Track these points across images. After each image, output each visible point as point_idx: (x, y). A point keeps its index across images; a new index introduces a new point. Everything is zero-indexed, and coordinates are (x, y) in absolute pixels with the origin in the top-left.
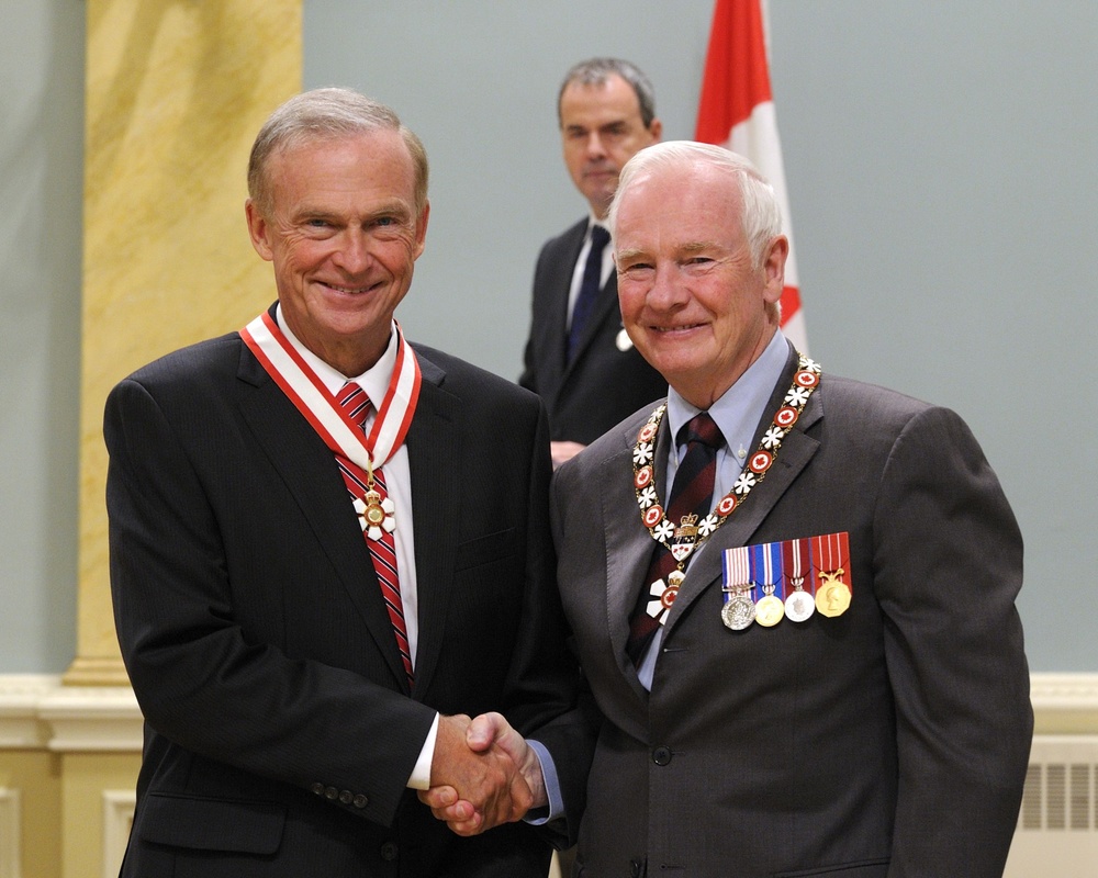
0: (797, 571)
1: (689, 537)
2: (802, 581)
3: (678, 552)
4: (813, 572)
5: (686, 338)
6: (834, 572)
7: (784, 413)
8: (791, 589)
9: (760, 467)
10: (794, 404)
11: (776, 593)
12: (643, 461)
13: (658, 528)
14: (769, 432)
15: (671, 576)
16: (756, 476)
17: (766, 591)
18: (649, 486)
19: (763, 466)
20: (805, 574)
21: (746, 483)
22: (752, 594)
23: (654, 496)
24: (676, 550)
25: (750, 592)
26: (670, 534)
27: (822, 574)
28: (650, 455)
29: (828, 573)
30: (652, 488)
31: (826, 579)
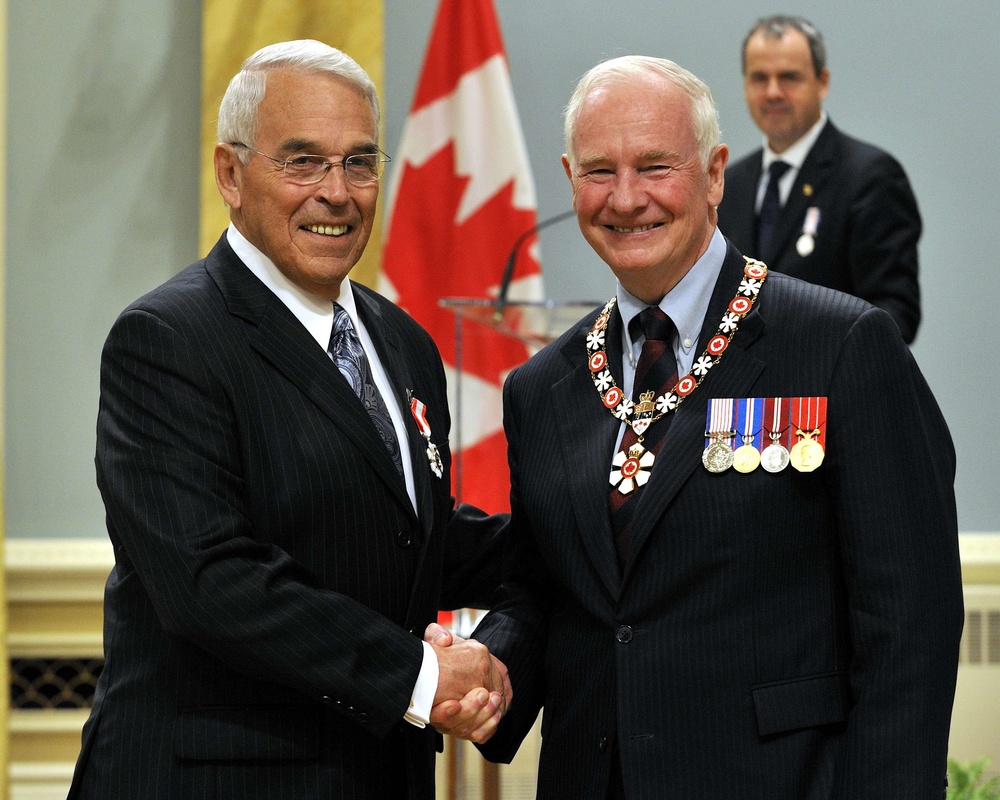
0: (776, 426)
1: (647, 413)
2: (779, 436)
3: (638, 426)
4: (790, 429)
5: (644, 239)
6: (811, 431)
7: (739, 301)
8: (768, 442)
9: (717, 350)
10: (747, 293)
11: (753, 444)
12: (596, 347)
13: (619, 407)
14: (725, 319)
15: (632, 448)
16: (714, 358)
17: (745, 441)
18: (603, 370)
19: (720, 348)
20: (783, 430)
21: (704, 365)
22: (732, 442)
23: (610, 379)
24: (636, 426)
25: (730, 439)
26: (630, 412)
27: (799, 432)
28: (602, 342)
29: (805, 431)
30: (607, 372)
31: (802, 437)
